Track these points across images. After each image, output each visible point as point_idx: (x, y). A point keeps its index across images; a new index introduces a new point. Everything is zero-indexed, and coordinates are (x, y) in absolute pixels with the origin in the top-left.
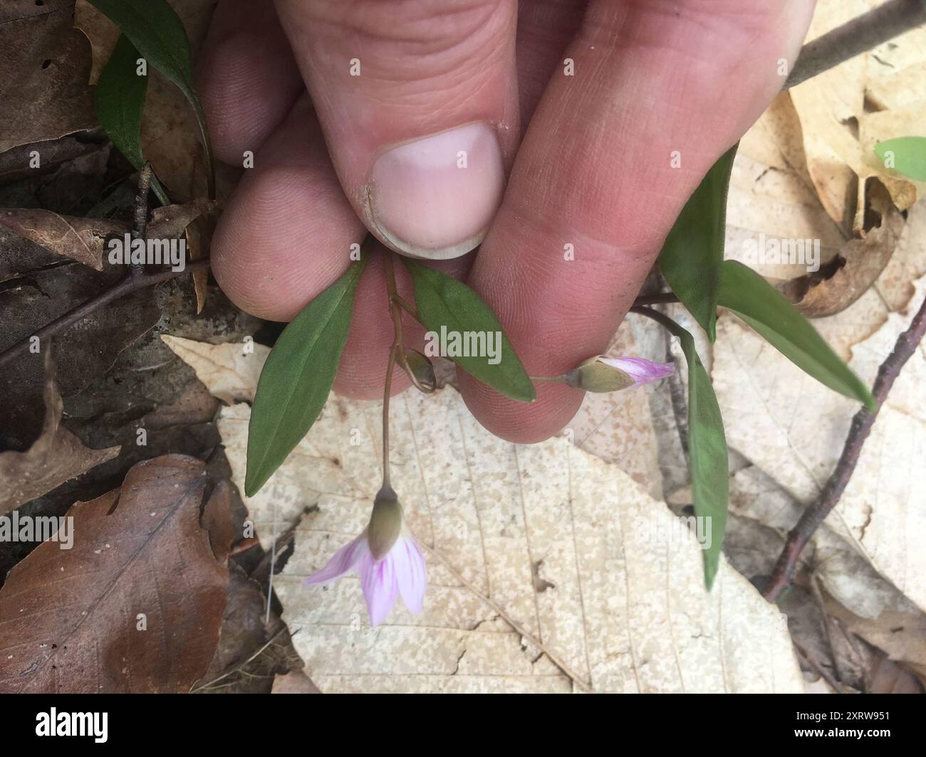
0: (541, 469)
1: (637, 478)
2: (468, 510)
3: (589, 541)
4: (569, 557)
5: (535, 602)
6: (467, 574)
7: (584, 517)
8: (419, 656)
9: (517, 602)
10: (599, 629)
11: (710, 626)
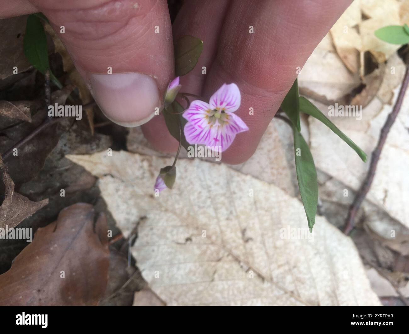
0: (241, 190)
1: (284, 189)
2: (211, 211)
3: (265, 218)
4: (257, 226)
5: (245, 247)
6: (214, 238)
7: (262, 208)
8: (197, 275)
9: (237, 248)
10: (273, 255)
11: (322, 249)
